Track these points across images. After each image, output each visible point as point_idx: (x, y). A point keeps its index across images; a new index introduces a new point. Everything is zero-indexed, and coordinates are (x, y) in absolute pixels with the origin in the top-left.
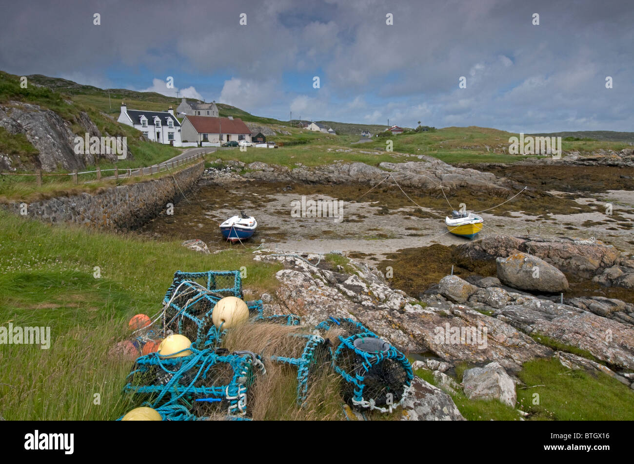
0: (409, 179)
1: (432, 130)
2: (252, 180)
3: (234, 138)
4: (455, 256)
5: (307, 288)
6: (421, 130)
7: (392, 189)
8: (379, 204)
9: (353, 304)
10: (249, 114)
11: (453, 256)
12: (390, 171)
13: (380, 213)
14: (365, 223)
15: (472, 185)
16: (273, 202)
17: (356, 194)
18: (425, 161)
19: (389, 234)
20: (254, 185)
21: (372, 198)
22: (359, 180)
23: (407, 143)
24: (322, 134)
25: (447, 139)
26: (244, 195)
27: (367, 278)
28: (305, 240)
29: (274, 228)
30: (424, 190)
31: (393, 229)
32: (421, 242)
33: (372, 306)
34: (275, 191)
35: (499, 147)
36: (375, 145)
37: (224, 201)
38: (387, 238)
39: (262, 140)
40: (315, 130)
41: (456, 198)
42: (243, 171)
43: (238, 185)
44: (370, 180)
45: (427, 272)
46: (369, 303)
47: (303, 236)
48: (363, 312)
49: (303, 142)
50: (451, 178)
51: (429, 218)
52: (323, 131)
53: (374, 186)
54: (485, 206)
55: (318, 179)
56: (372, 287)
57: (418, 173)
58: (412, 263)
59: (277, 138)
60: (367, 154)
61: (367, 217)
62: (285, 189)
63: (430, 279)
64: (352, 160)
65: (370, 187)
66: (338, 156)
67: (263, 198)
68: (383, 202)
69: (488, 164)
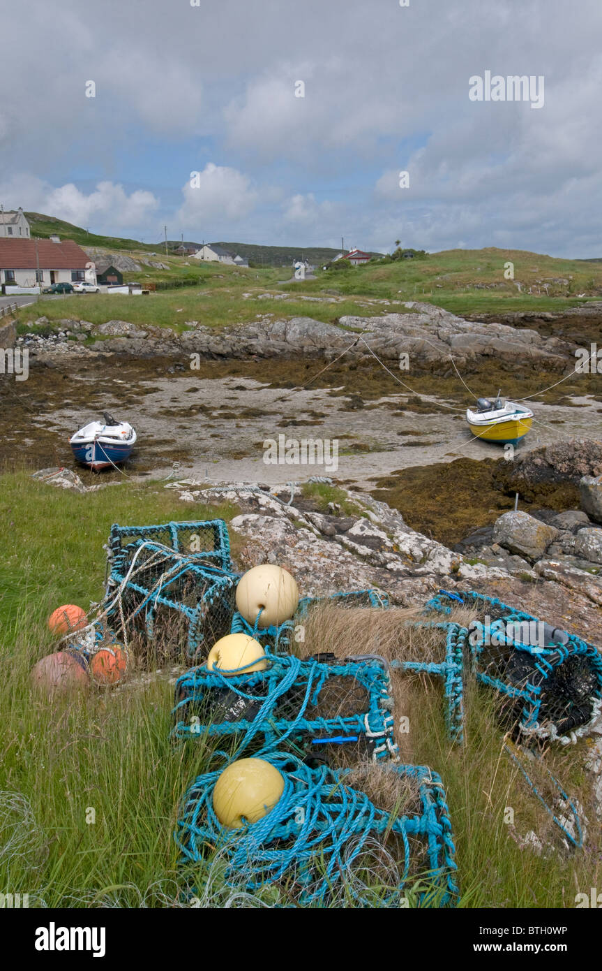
0: (394, 345)
1: (421, 255)
2: (109, 355)
3: (64, 277)
4: (499, 479)
5: (292, 546)
6: (400, 256)
7: (364, 364)
8: (344, 390)
9: (372, 568)
10: (84, 232)
11: (495, 477)
12: (358, 332)
13: (350, 408)
14: (325, 426)
15: (503, 353)
16: (154, 394)
17: (302, 374)
18: (418, 312)
19: (372, 444)
20: (113, 365)
21: (331, 382)
22: (305, 350)
23: (378, 280)
24: (225, 266)
25: (448, 271)
26: (97, 383)
27: (385, 523)
28: (226, 461)
29: (165, 442)
30: (422, 365)
31: (377, 434)
32: (429, 455)
33: (405, 571)
34: (154, 374)
35: (537, 284)
36: (322, 286)
37: (63, 395)
38: (369, 451)
39: (115, 279)
40: (210, 260)
41: (477, 377)
42: (90, 339)
43: (85, 365)
44: (324, 349)
45: (455, 507)
46: (397, 566)
47: (221, 454)
48: (392, 581)
49: (192, 282)
50: (467, 341)
51: (435, 413)
52: (227, 261)
53: (333, 359)
54: (527, 388)
55: (229, 350)
56: (397, 538)
57: (408, 333)
58: (425, 494)
59: (142, 276)
60: (315, 302)
61: (327, 415)
62: (172, 370)
63: (462, 519)
64: (288, 313)
65: (326, 363)
66: (263, 306)
67: (133, 386)
68: (352, 388)
69: (522, 315)
